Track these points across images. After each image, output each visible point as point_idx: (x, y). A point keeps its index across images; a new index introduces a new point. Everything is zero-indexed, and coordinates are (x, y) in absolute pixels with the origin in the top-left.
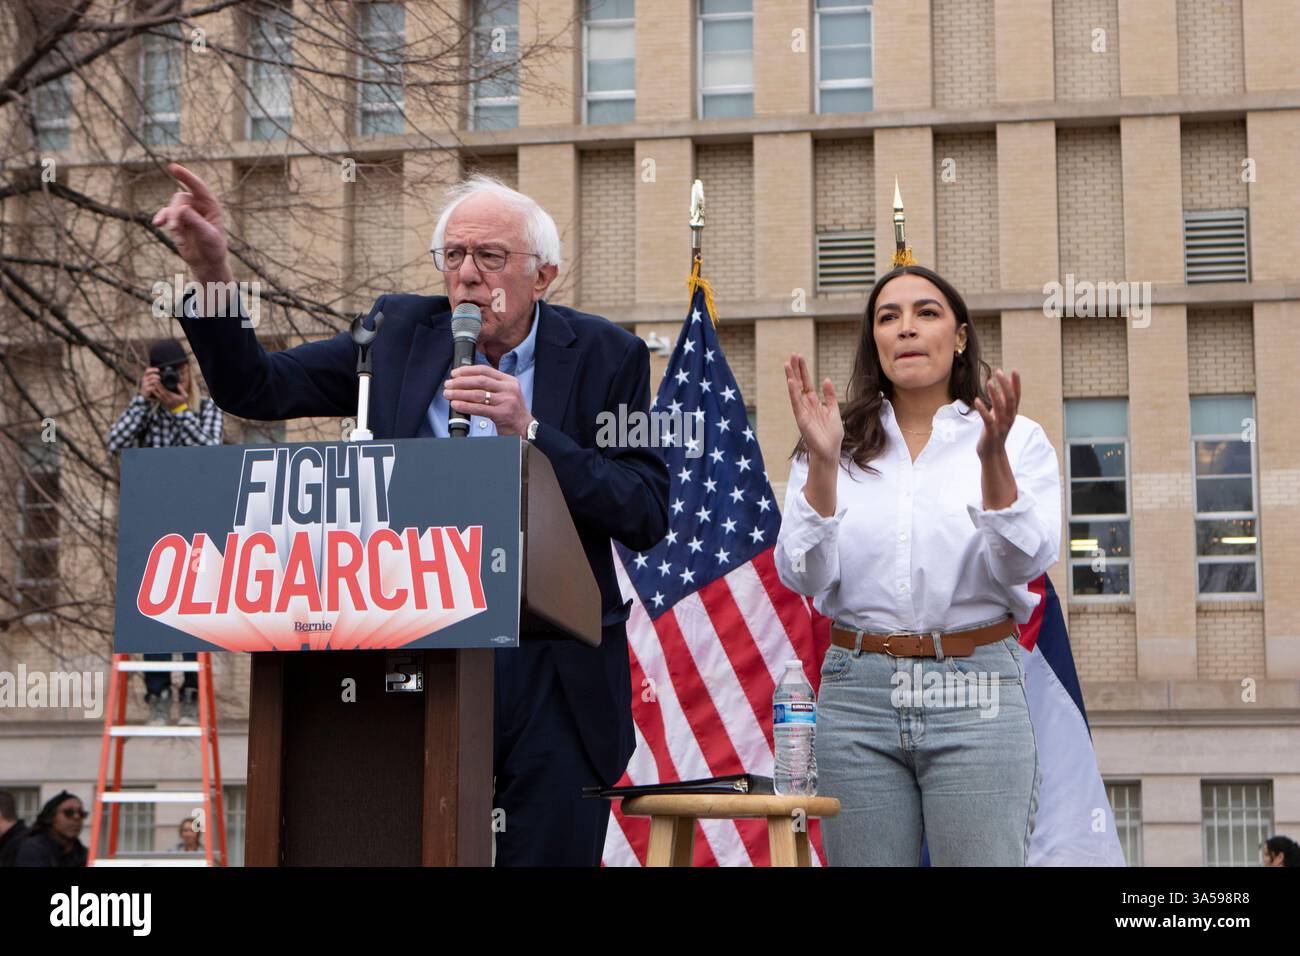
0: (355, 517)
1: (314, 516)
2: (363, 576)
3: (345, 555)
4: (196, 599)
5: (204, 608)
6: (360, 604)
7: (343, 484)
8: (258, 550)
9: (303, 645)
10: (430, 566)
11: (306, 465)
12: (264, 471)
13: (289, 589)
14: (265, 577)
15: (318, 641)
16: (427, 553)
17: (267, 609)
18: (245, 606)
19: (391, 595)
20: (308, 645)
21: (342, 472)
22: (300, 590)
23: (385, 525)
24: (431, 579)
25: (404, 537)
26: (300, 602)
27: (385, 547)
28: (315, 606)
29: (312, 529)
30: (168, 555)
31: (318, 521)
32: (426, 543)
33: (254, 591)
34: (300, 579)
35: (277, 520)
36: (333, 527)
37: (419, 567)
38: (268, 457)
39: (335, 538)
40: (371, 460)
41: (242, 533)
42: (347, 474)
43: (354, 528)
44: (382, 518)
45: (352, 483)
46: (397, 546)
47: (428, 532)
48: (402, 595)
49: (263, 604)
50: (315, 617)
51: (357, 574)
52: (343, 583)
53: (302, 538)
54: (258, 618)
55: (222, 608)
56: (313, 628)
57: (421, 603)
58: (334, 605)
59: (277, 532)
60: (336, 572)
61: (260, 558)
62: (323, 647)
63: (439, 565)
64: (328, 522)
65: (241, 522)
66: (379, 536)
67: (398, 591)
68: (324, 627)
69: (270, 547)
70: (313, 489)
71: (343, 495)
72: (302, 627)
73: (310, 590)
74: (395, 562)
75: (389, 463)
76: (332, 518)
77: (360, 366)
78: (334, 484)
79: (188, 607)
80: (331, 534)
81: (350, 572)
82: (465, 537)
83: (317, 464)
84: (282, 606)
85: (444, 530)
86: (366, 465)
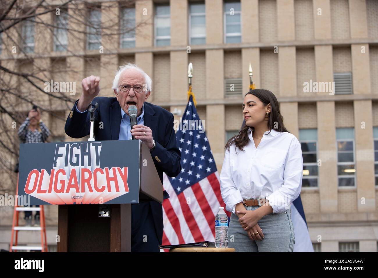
0: (90, 164)
1: (77, 164)
2: (92, 182)
3: (87, 175)
4: (42, 189)
5: (44, 192)
6: (91, 191)
7: (86, 154)
8: (61, 174)
9: (74, 203)
10: (112, 179)
11: (75, 148)
12: (62, 150)
13: (70, 186)
14: (63, 182)
15: (78, 202)
16: (111, 175)
17: (63, 192)
18: (57, 191)
19: (100, 188)
20: (75, 203)
21: (85, 151)
22: (73, 186)
23: (99, 167)
24: (112, 183)
25: (104, 170)
26: (73, 190)
27: (98, 173)
28: (78, 191)
29: (77, 168)
30: (34, 176)
31: (78, 165)
32: (111, 172)
33: (59, 186)
34: (73, 183)
35: (66, 165)
36: (83, 167)
37: (109, 179)
38: (64, 146)
39: (84, 171)
40: (94, 147)
41: (56, 169)
42: (87, 151)
43: (89, 168)
44: (98, 164)
45: (89, 154)
46: (102, 173)
47: (112, 169)
48: (104, 188)
49: (62, 191)
50: (78, 194)
51: (90, 181)
52: (86, 184)
53: (74, 171)
54: (60, 194)
55: (50, 191)
56: (77, 198)
57: (110, 190)
58: (83, 191)
59: (66, 169)
60: (84, 181)
61: (61, 176)
62: (80, 203)
63: (115, 179)
64: (81, 166)
65: (55, 166)
66: (97, 170)
67: (103, 186)
68: (81, 197)
69: (64, 173)
70: (77, 156)
71: (86, 158)
72: (74, 197)
73: (76, 186)
74: (102, 178)
75: (100, 148)
76: (83, 165)
77: (91, 119)
78: (83, 154)
79: (40, 191)
80: (82, 169)
81: (88, 181)
82: (123, 170)
83: (78, 148)
84: (68, 191)
85: (116, 168)
86: (93, 149)
